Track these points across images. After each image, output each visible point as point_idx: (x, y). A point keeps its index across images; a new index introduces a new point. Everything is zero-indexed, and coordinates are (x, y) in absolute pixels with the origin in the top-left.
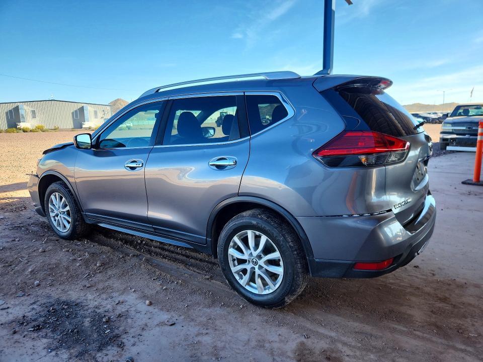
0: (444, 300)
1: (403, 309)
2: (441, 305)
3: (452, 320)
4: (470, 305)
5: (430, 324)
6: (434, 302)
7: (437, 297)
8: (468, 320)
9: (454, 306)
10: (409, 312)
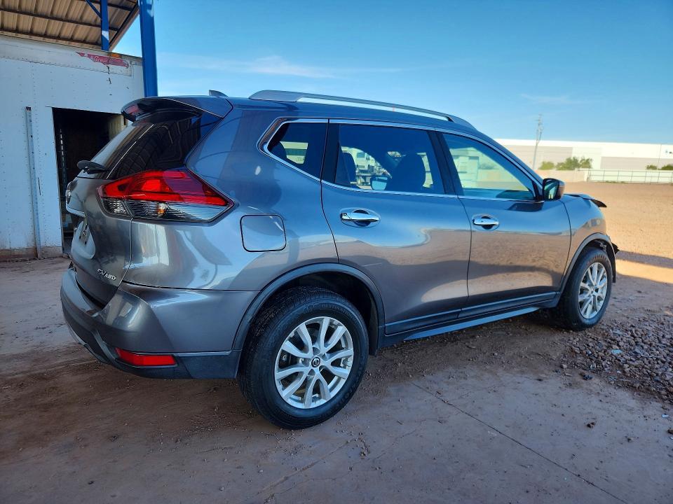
0: (46, 407)
1: (87, 376)
2: (49, 399)
3: (31, 391)
4: (12, 417)
5: (53, 377)
6: (59, 397)
7: (56, 406)
8: (12, 398)
9: (32, 406)
10: (79, 377)
